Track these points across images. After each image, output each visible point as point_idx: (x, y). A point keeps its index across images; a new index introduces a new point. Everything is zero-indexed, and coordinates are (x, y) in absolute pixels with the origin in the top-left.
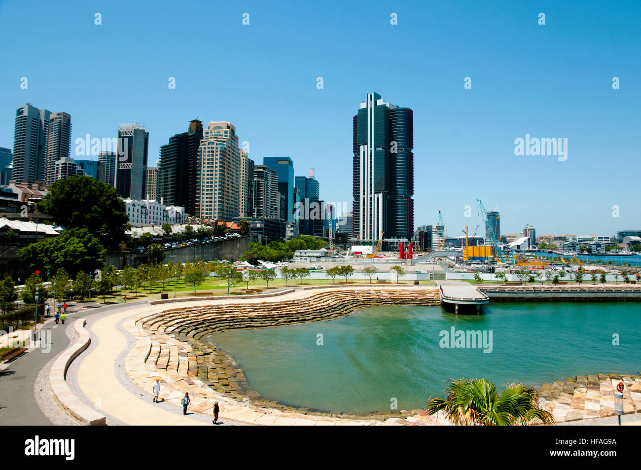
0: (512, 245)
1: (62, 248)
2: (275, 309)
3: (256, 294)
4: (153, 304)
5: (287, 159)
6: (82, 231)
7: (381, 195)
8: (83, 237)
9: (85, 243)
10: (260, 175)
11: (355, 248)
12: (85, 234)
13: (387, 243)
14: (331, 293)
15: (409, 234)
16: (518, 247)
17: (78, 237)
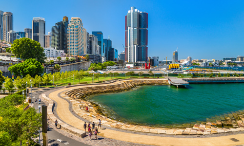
0: (182, 64)
1: (27, 66)
2: (113, 88)
3: (103, 83)
4: (67, 87)
5: (101, 32)
6: (34, 60)
7: (136, 46)
8: (34, 62)
9: (36, 64)
10: (91, 38)
11: (127, 65)
12: (35, 61)
13: (138, 63)
14: (129, 82)
15: (146, 60)
16: (185, 64)
17: (32, 62)
